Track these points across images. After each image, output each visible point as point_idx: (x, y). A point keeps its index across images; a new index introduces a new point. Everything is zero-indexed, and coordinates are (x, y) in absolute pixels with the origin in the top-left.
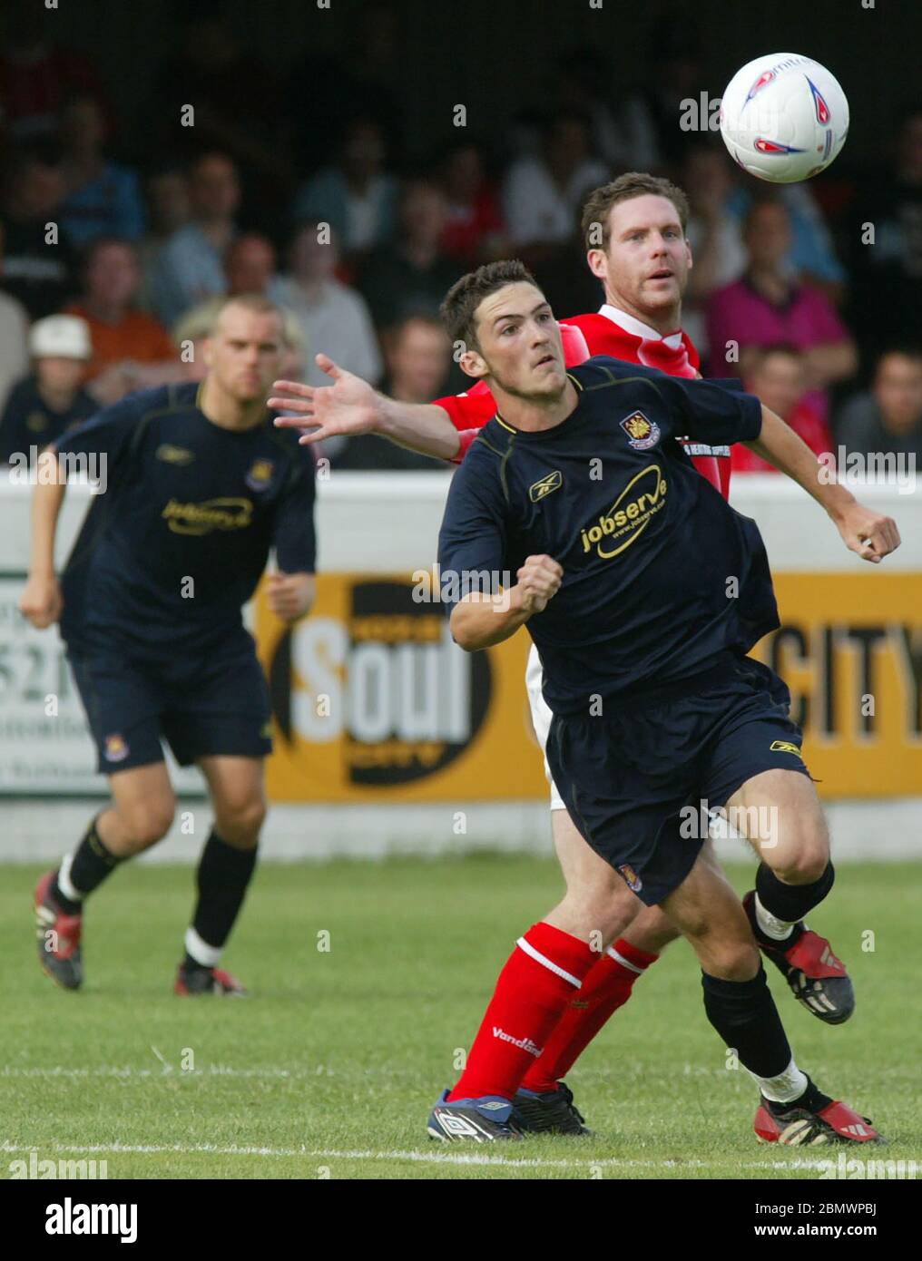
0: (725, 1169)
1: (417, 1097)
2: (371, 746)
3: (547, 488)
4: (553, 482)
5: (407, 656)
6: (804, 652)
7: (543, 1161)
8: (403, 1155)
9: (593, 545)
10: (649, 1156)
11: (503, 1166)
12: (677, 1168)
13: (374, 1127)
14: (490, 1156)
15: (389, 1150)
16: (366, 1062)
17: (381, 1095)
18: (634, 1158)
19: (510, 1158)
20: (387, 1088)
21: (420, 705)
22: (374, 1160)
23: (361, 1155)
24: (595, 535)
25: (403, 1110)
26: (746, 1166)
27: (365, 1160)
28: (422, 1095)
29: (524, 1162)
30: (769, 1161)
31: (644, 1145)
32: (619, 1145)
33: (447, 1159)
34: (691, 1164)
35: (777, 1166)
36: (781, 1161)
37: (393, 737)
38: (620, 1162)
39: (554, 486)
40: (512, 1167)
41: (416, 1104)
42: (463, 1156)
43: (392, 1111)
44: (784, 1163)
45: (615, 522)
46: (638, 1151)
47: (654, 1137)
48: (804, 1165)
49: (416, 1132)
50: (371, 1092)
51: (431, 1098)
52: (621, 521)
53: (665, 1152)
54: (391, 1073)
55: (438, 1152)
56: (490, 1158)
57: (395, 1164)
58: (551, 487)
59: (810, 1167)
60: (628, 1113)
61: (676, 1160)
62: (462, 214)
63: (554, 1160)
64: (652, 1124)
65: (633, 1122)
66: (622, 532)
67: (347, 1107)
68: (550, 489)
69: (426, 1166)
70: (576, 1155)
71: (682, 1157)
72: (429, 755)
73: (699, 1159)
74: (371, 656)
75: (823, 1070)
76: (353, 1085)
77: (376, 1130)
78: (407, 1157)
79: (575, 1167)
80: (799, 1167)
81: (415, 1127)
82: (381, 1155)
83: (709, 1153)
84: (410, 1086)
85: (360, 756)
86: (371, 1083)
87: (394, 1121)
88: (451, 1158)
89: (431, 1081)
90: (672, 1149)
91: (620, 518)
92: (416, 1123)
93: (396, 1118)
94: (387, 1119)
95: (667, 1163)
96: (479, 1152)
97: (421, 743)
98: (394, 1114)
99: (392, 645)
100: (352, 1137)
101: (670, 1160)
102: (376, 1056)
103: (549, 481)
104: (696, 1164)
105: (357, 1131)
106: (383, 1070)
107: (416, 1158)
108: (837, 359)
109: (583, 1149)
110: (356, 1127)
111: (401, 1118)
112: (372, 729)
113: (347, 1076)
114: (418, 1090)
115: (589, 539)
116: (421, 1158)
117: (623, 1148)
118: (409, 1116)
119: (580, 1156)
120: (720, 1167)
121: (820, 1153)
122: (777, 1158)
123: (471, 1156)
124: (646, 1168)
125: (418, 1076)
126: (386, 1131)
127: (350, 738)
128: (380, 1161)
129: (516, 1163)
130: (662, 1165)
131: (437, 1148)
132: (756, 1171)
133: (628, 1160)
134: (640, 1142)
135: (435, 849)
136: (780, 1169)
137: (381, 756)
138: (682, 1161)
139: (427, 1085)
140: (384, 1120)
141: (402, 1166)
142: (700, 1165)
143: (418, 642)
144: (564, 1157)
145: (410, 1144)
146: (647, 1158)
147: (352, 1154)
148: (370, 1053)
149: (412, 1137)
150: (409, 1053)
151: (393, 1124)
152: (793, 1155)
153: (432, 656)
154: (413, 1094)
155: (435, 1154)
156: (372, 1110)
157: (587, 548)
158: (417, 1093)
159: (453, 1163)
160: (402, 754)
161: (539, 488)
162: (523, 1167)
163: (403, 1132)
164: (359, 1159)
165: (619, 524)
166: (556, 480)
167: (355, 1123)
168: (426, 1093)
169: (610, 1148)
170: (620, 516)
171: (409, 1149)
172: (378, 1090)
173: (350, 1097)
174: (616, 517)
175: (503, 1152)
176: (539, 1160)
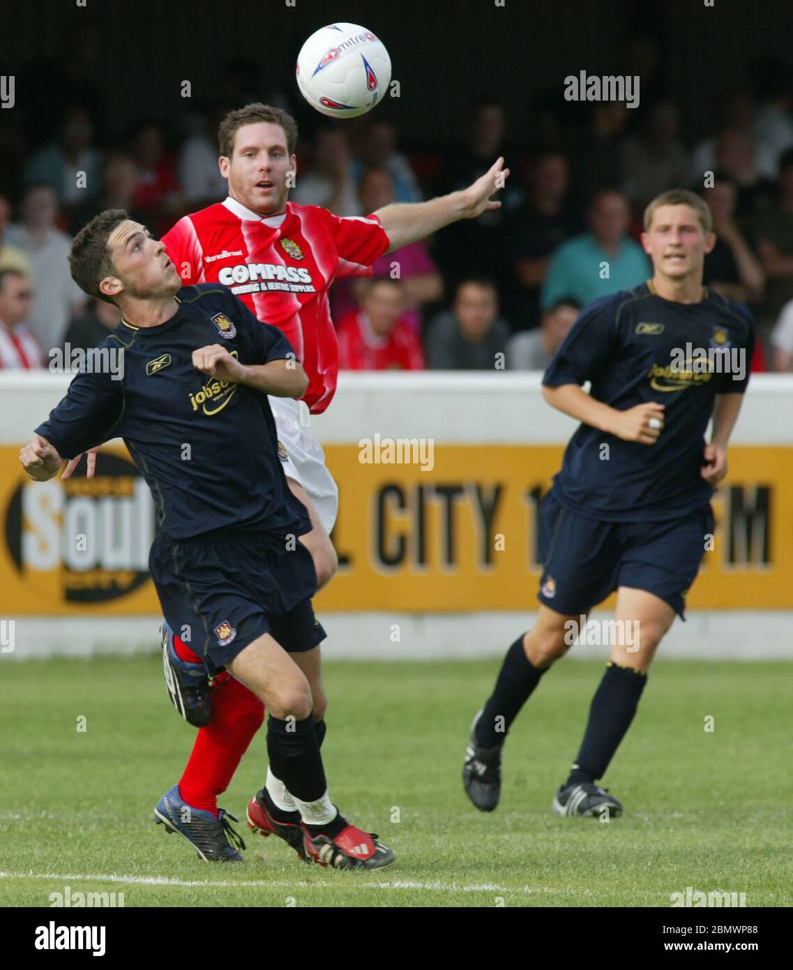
0: (344, 888)
1: (115, 834)
2: (82, 573)
3: (159, 366)
4: (164, 361)
5: (108, 506)
6: (402, 504)
7: (209, 882)
8: (105, 877)
9: (200, 405)
10: (287, 878)
11: (179, 886)
12: (308, 886)
13: (84, 857)
14: (170, 878)
15: (94, 874)
16: (77, 808)
17: (88, 833)
18: (277, 880)
19: (185, 880)
20: (93, 828)
21: (117, 542)
22: (83, 881)
23: (73, 877)
24: (200, 398)
25: (104, 844)
26: (359, 886)
27: (77, 881)
28: (119, 833)
29: (194, 883)
30: (376, 882)
31: (283, 870)
32: (266, 870)
33: (137, 881)
34: (319, 884)
35: (382, 886)
36: (386, 882)
37: (98, 567)
38: (266, 882)
39: (165, 364)
40: (186, 886)
41: (115, 839)
42: (149, 878)
43: (97, 844)
44: (388, 884)
45: (213, 391)
46: (279, 874)
47: (291, 864)
48: (402, 885)
49: (114, 860)
50: (81, 830)
51: (126, 835)
52: (216, 390)
53: (300, 875)
54: (96, 817)
55: (131, 875)
56: (170, 880)
57: (98, 884)
58: (162, 365)
59: (407, 887)
60: (271, 847)
61: (308, 881)
62: (149, 178)
63: (217, 881)
64: (289, 855)
65: (276, 853)
66: (218, 398)
67: (63, 841)
68: (161, 366)
69: (121, 886)
70: (233, 878)
71: (311, 879)
72: (124, 580)
73: (325, 880)
74: (82, 506)
75: (416, 814)
76: (68, 826)
77: (85, 859)
78: (108, 879)
79: (233, 887)
80: (398, 887)
81: (113, 856)
82: (88, 877)
83: (331, 876)
84: (111, 826)
85: (72, 580)
86: (81, 824)
87: (97, 852)
88: (141, 880)
89: (125, 822)
90: (304, 873)
91: (216, 388)
92: (115, 854)
93: (99, 850)
94: (93, 851)
95: (301, 884)
96: (162, 875)
97: (118, 571)
98: (98, 847)
99: (96, 498)
100: (66, 864)
101: (303, 881)
102: (85, 804)
103: (162, 360)
104: (323, 884)
105: (71, 860)
106: (90, 814)
107: (115, 880)
108: (428, 287)
109: (238, 873)
110: (70, 857)
111: (103, 850)
112: (81, 561)
113: (63, 819)
114: (117, 829)
115: (196, 401)
116: (118, 880)
117: (268, 872)
118: (110, 848)
119: (236, 878)
120: (339, 886)
121: (414, 876)
122: (383, 881)
123: (155, 878)
124: (285, 887)
125: (116, 818)
126: (92, 860)
127: (66, 568)
128: (88, 882)
129: (188, 884)
130: (297, 885)
131: (130, 873)
132: (367, 889)
133: (272, 881)
134: (281, 868)
135: (129, 649)
136: (385, 888)
137: (89, 581)
138: (312, 882)
139: (122, 825)
140: (91, 851)
141: (104, 886)
142: (325, 885)
143: (116, 496)
144: (224, 879)
145: (110, 869)
146: (286, 880)
147: (68, 877)
148: (80, 801)
149: (112, 864)
150: (109, 802)
151: (98, 855)
152: (395, 878)
153: (126, 507)
154: (113, 832)
155: (128, 876)
156: (83, 843)
157: (195, 408)
158: (115, 832)
159: (141, 883)
160: (104, 579)
161: (154, 365)
162: (194, 887)
163: (105, 861)
164: (72, 880)
165: (215, 392)
166: (167, 360)
167: (70, 854)
168: (122, 832)
169: (258, 873)
170: (215, 386)
171: (109, 874)
172: (85, 829)
173: (65, 834)
174: (213, 387)
175: (178, 876)
176: (206, 881)
